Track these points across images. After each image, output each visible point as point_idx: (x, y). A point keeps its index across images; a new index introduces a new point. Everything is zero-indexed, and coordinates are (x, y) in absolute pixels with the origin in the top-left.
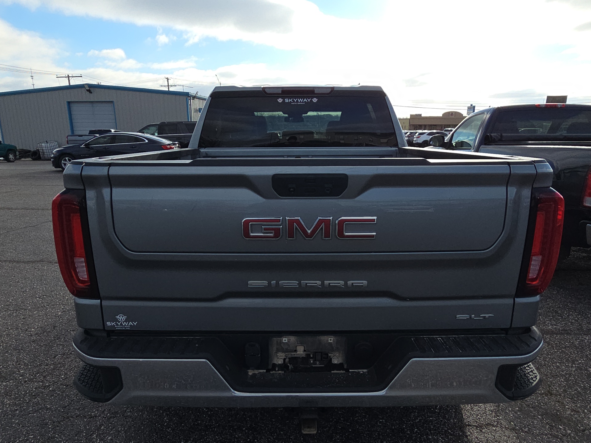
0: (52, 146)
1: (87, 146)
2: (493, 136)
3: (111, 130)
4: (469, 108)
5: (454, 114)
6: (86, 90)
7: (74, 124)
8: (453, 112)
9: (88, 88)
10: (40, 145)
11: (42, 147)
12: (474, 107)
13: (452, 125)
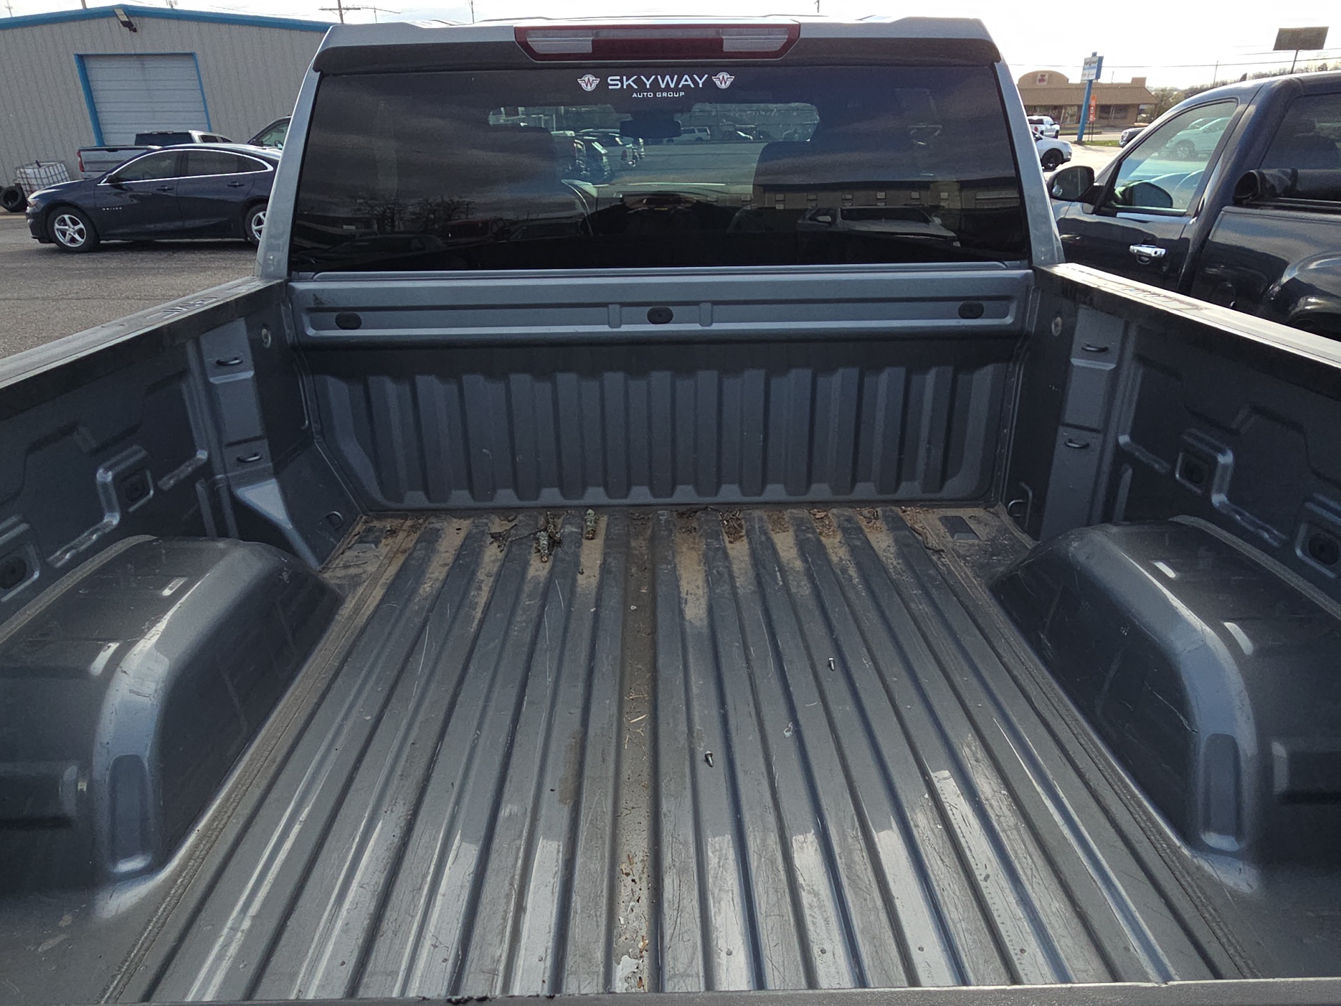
0: (52, 176)
1: (116, 181)
2: (1267, 177)
3: (190, 131)
4: (1088, 63)
5: (1046, 77)
6: (122, 22)
7: (102, 117)
8: (1046, 72)
9: (125, 19)
10: (21, 173)
11: (27, 178)
12: (1101, 59)
13: (1041, 106)
